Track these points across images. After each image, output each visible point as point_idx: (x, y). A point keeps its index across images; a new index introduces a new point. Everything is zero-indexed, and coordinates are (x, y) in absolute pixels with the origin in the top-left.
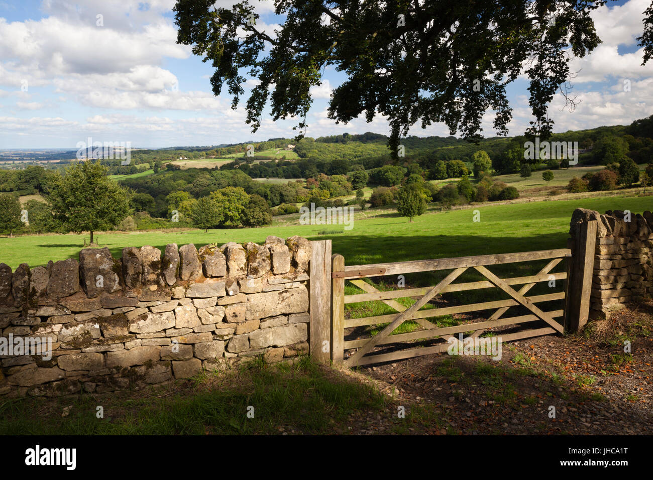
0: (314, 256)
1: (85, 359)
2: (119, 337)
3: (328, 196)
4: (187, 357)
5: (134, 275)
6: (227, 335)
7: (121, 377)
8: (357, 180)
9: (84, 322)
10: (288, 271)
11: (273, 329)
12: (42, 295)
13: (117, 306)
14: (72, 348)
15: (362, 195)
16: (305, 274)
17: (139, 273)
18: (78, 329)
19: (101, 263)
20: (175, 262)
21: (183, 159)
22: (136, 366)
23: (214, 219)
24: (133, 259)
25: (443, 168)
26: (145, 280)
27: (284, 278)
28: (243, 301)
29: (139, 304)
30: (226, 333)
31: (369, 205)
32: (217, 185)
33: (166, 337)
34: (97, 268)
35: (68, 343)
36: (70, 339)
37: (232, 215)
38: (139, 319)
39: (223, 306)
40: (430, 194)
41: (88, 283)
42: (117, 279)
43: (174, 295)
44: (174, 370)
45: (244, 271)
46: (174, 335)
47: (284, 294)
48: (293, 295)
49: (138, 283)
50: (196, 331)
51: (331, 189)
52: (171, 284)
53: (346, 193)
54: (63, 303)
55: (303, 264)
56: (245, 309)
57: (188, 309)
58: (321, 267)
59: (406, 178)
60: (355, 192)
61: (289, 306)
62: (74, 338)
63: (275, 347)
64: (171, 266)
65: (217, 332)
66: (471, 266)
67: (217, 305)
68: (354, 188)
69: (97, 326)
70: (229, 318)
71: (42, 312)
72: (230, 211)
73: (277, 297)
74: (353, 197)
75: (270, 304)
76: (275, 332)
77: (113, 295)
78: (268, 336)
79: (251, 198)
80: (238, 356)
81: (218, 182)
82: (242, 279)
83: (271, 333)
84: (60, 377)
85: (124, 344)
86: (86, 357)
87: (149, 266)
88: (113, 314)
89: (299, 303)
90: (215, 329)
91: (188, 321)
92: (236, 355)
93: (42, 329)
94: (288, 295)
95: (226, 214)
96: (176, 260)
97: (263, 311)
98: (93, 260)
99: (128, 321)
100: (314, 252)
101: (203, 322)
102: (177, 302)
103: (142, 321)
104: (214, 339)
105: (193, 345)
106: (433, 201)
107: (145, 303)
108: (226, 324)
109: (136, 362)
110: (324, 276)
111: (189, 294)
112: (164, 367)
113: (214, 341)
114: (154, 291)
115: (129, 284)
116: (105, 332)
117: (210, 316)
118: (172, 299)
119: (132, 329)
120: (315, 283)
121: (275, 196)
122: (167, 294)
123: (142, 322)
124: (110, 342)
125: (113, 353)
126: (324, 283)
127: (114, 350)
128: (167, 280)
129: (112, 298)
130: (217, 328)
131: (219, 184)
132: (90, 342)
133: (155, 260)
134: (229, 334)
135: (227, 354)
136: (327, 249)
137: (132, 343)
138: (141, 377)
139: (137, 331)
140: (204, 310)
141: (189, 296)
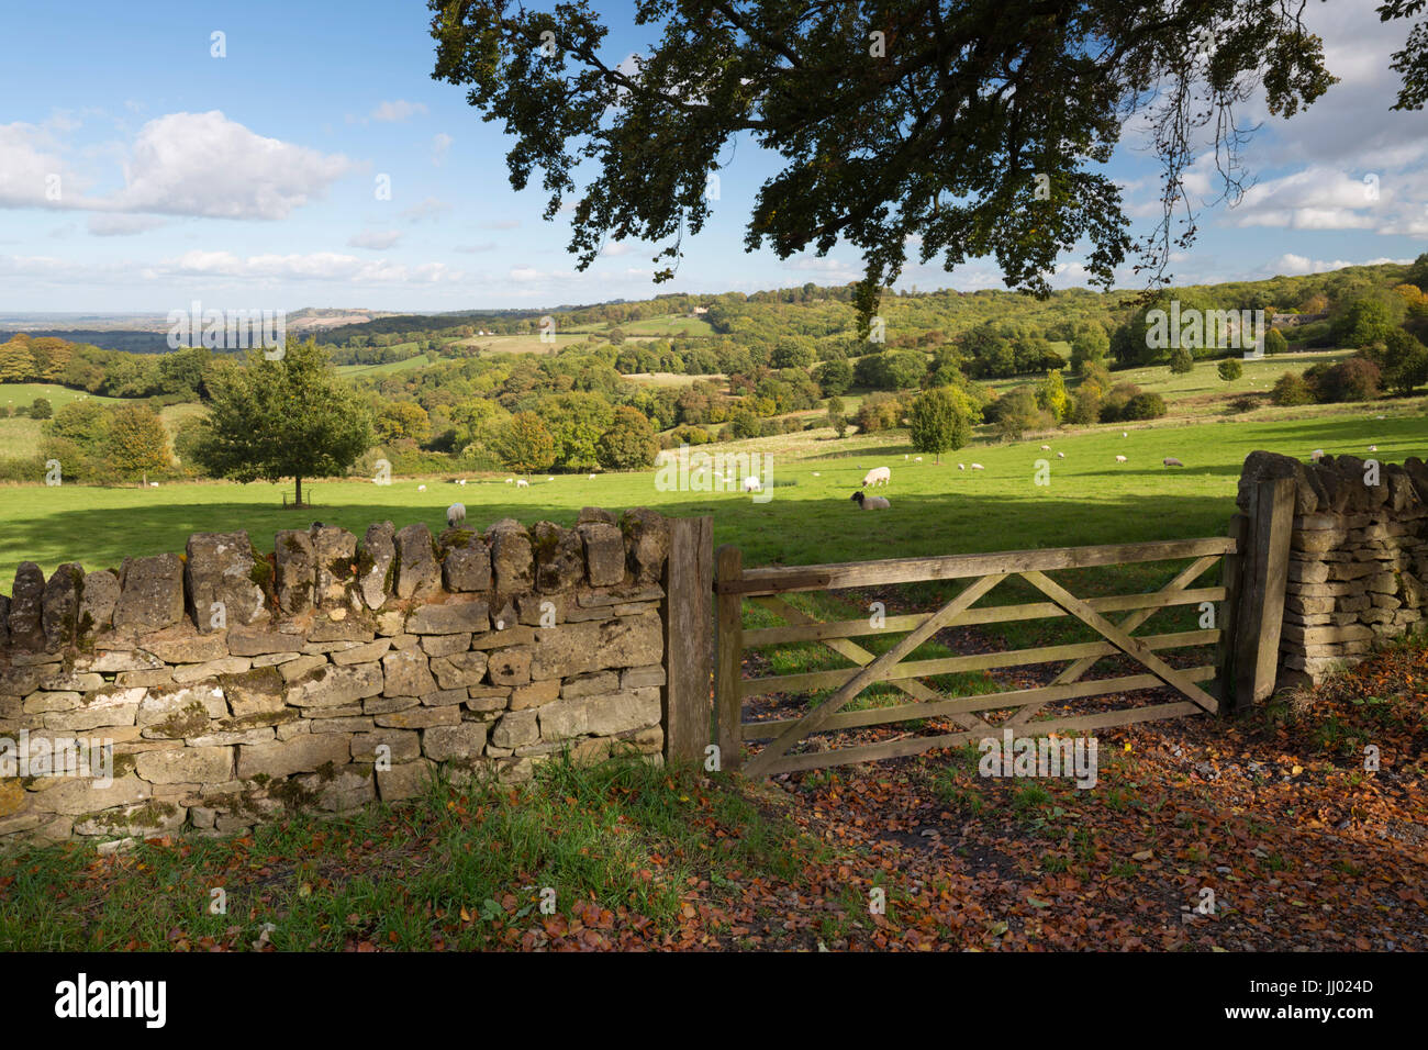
0: (676, 550)
1: (193, 760)
2: (264, 715)
3: (773, 411)
4: (407, 757)
5: (298, 587)
6: (492, 712)
7: (268, 798)
8: (831, 378)
9: (190, 686)
10: (620, 579)
11: (588, 700)
12: (105, 628)
13: (260, 651)
14: (165, 736)
15: (840, 408)
16: (658, 586)
17: (309, 583)
18: (178, 697)
19: (228, 564)
20: (384, 560)
21: (486, 335)
22: (300, 774)
23: (543, 454)
24: (296, 555)
25: (1008, 353)
26: (321, 596)
27: (611, 595)
28: (525, 641)
29: (308, 647)
30: (489, 708)
31: (855, 429)
32: (551, 387)
33: (363, 715)
34: (217, 574)
35: (157, 728)
36: (161, 719)
37: (580, 445)
38: (307, 678)
39: (485, 651)
40: (980, 406)
41: (199, 605)
42: (261, 597)
43: (381, 630)
44: (380, 783)
45: (527, 580)
46: (380, 711)
47: (613, 628)
48: (629, 629)
49: (306, 605)
50: (427, 703)
51: (779, 397)
52: (375, 606)
53: (809, 405)
54: (147, 646)
55: (651, 567)
56: (530, 658)
57: (411, 657)
58: (692, 573)
59: (931, 375)
60: (826, 402)
61: (622, 653)
62: (170, 717)
63: (592, 735)
64: (375, 569)
65: (471, 705)
66: (1015, 571)
67: (471, 649)
68: (825, 395)
69: (218, 692)
70: (496, 677)
71: (103, 664)
72: (576, 438)
73: (596, 634)
74: (823, 412)
75: (581, 648)
76: (591, 706)
77: (254, 629)
78: (577, 714)
79: (618, 413)
80: (513, 755)
81: (553, 381)
82: (524, 596)
83: (584, 708)
84: (141, 797)
85: (275, 728)
86: (195, 755)
87: (330, 569)
88: (252, 667)
89: (643, 647)
90: (466, 699)
91: (410, 683)
92: (511, 752)
93: (104, 698)
94: (619, 629)
95: (569, 444)
96: (386, 557)
97: (568, 661)
98: (210, 556)
99: (284, 682)
100: (677, 542)
101: (441, 683)
102: (386, 643)
103: (314, 682)
104: (463, 720)
105: (420, 731)
106: (987, 421)
107: (320, 646)
108: (489, 689)
109: (298, 766)
110: (698, 590)
111: (413, 626)
112: (358, 777)
113: (465, 725)
114: (339, 622)
115: (286, 607)
116: (235, 704)
117: (457, 672)
118: (378, 636)
119: (291, 699)
120: (678, 605)
121: (667, 408)
122: (367, 627)
123: (312, 685)
124: (246, 726)
125: (250, 749)
126: (697, 604)
127: (253, 742)
128: (367, 598)
129: (250, 636)
130: (470, 697)
131: (555, 385)
132: (203, 725)
133: (345, 556)
134: (496, 710)
135: (490, 750)
136: (703, 534)
137: (293, 728)
138: (309, 798)
139: (302, 703)
140: (444, 660)
141: (413, 630)
